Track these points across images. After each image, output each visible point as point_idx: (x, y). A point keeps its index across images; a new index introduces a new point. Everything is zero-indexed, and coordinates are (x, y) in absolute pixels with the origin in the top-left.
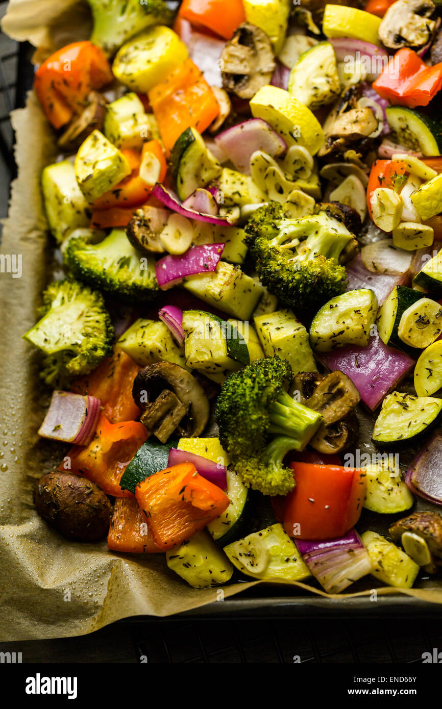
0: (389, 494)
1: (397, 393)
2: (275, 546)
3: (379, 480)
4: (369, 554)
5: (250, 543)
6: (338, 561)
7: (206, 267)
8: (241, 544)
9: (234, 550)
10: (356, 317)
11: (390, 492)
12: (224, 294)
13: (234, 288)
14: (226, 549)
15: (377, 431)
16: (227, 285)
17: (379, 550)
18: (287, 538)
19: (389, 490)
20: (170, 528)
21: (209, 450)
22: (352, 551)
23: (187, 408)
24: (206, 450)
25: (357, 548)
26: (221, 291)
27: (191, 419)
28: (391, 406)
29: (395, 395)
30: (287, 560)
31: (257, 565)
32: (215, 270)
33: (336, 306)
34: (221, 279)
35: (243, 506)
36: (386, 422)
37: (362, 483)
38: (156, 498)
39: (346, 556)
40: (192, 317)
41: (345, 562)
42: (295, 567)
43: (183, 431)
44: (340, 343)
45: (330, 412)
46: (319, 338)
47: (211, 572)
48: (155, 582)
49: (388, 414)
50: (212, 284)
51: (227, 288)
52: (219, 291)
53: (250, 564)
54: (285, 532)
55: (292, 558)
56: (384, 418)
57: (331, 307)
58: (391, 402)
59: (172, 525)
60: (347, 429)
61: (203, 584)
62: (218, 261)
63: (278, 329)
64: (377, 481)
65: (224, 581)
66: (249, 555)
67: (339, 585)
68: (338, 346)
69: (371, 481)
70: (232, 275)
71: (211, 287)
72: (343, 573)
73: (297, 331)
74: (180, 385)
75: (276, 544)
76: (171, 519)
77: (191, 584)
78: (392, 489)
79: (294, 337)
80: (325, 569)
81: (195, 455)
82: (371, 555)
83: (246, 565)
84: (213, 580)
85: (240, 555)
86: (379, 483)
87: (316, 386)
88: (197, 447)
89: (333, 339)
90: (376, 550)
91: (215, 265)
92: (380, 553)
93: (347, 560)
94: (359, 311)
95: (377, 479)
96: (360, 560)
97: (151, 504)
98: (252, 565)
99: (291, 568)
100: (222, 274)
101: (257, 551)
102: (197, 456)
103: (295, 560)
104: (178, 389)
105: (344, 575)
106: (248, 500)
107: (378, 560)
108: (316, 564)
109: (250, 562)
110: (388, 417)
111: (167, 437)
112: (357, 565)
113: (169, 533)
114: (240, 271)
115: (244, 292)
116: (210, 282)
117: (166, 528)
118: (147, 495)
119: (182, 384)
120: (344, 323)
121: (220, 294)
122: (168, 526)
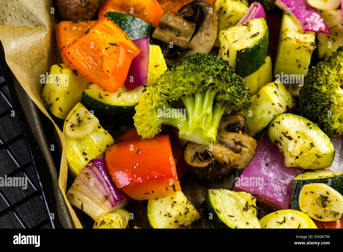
0: (165, 215)
1: (255, 200)
2: (93, 141)
3: (175, 204)
4: (108, 213)
5: (89, 119)
6: (95, 191)
7: (305, 24)
8: (86, 112)
9: (80, 109)
10: (307, 145)
11: (168, 215)
12: (289, 42)
13: (297, 49)
14: (79, 104)
15: (217, 191)
16: (297, 42)
17: (114, 220)
18: (103, 148)
19: (169, 214)
20: (82, 54)
21: (157, 68)
22: (107, 199)
23: (186, 46)
24: (156, 66)
25: (111, 202)
26: (290, 38)
27: (179, 53)
28: (242, 198)
29: (253, 198)
30: (84, 154)
31: (73, 130)
32: (306, 31)
33: (311, 128)
34: (300, 37)
35: (119, 105)
36: (227, 197)
37: (167, 190)
38: (103, 34)
39: (101, 197)
40: (261, 23)
41: (95, 196)
42: (81, 161)
43: (167, 51)
44: (281, 145)
45: (220, 149)
46: (279, 123)
47: (57, 99)
48: (36, 59)
49: (234, 197)
50: (293, 32)
51: (294, 42)
52: (290, 37)
53: (72, 124)
54: (107, 146)
55: (87, 157)
56: (230, 195)
57: (308, 124)
58: (245, 198)
59: (85, 54)
60: (210, 166)
61: (47, 99)
62: (314, 31)
63: (275, 92)
64: (173, 202)
65: (53, 113)
66: (79, 121)
67: (76, 199)
68: (279, 145)
69: (172, 198)
70: (306, 43)
71: (291, 31)
72: (86, 198)
73: (278, 105)
74: (203, 35)
75: (95, 141)
76: (90, 52)
77: (44, 90)
78: (170, 216)
79: (273, 104)
80: (85, 184)
81: (148, 56)
82: (109, 215)
83: (70, 122)
84: (51, 104)
85: (78, 115)
86: (173, 205)
87: (238, 132)
88: (156, 58)
89: (283, 136)
90: (114, 218)
91: (310, 29)
92: (112, 221)
93: (98, 198)
94: (314, 146)
95: (175, 202)
96: (101, 208)
97: (97, 31)
98: (71, 126)
99: (79, 159)
100: (305, 37)
101: (84, 127)
102: (148, 58)
103: (86, 159)
104: (199, 34)
105: (84, 199)
106: (125, 107)
107: (105, 220)
108: (87, 174)
109: (73, 124)
110: (232, 198)
111: (159, 38)
112: (96, 207)
113: (78, 53)
114: (312, 48)
115: (297, 61)
116: (295, 30)
117: (80, 50)
118: (102, 27)
119: (204, 36)
120: (299, 137)
121: (287, 38)
122: (83, 51)
